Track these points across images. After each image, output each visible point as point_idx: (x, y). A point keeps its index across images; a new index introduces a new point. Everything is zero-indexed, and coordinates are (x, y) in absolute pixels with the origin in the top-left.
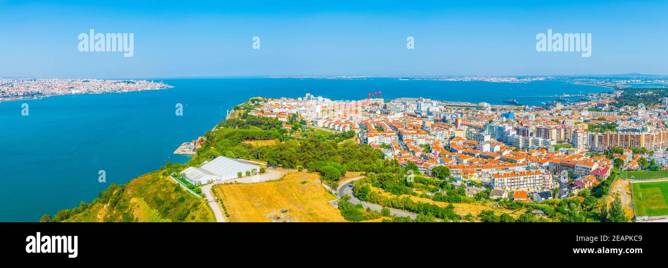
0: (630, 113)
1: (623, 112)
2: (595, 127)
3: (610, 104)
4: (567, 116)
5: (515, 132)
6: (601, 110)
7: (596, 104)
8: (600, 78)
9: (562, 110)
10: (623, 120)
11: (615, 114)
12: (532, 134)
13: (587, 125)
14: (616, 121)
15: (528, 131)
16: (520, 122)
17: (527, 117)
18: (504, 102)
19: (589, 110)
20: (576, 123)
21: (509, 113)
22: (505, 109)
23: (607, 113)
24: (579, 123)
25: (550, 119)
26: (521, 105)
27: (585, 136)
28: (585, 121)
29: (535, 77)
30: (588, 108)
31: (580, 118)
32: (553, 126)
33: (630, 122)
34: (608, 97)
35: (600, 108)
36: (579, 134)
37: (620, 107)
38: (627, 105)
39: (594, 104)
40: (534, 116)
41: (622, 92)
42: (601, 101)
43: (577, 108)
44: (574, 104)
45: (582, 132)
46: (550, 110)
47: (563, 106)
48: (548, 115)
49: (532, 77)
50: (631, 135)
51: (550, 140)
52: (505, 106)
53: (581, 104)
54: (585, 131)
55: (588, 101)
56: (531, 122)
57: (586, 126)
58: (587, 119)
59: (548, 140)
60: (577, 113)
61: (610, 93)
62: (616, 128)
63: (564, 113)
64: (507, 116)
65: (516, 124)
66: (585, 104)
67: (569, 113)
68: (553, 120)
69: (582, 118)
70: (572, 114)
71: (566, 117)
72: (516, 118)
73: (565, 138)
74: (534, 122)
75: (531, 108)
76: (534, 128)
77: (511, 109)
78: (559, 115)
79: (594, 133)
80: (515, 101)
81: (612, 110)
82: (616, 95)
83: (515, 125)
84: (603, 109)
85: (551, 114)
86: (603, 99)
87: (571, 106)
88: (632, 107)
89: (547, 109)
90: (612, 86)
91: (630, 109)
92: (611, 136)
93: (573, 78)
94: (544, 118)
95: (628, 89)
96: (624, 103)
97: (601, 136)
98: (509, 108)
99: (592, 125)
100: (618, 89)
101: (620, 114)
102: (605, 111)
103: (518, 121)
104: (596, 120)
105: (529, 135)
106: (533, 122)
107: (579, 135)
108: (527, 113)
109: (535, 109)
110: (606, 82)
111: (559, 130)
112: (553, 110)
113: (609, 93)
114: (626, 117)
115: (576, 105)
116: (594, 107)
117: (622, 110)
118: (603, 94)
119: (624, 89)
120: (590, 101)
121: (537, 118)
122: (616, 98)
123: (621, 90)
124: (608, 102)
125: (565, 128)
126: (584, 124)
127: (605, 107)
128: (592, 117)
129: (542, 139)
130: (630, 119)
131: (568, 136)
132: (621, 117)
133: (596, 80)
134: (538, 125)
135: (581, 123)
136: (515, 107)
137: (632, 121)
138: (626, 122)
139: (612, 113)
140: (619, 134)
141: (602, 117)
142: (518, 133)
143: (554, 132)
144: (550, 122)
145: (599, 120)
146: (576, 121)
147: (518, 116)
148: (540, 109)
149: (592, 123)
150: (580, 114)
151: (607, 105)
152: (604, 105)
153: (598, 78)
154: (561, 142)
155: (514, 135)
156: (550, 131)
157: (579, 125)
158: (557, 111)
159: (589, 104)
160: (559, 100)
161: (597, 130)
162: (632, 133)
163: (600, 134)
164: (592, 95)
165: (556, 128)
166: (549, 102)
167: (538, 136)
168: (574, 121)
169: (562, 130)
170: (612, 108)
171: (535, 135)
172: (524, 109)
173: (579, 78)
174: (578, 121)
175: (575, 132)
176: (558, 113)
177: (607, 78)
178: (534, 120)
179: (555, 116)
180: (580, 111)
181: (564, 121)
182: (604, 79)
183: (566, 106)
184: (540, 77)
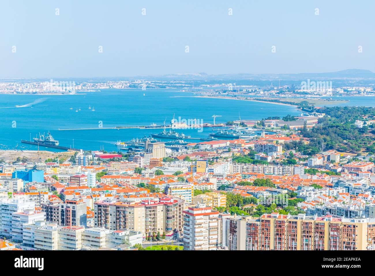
0: (339, 170)
1: (320, 167)
2: (245, 202)
3: (287, 147)
4: (176, 174)
5: (42, 216)
6: (263, 161)
7: (252, 145)
8: (268, 83)
9: (165, 160)
10: (316, 186)
11: (300, 170)
12: (84, 220)
13: (225, 197)
14: (299, 188)
15: (74, 213)
16: (59, 190)
17: (76, 178)
18: (24, 142)
19: (236, 160)
20: (196, 193)
21: (34, 168)
22: (24, 160)
23: (278, 169)
24: (204, 192)
25: (136, 182)
26: (65, 149)
27: (214, 224)
28: (221, 188)
29: (104, 81)
30: (231, 154)
31: (207, 180)
32: (138, 200)
33: (335, 191)
34: (284, 128)
35: (262, 155)
36: (199, 219)
37: (312, 154)
38: (332, 148)
39: (247, 146)
40: (94, 175)
41: (322, 116)
42: (264, 139)
43: (203, 155)
44: (197, 147)
45: (205, 215)
46: (136, 160)
47: (169, 151)
48: (131, 172)
49: (96, 81)
50: (330, 225)
51: (128, 232)
52: (26, 153)
53: (215, 146)
54: (213, 212)
55: (231, 138)
56: (85, 191)
57: (222, 200)
58: (225, 182)
59: (122, 234)
60: (202, 167)
61: (289, 118)
62: (299, 205)
63: (170, 169)
64: (26, 176)
65: (46, 197)
66: (223, 145)
67: (184, 167)
68: (141, 185)
69: (214, 180)
70: (190, 168)
71: (176, 178)
72: (49, 182)
73: (167, 229)
74: (93, 189)
75: (90, 157)
76: (91, 204)
77: (40, 160)
78: (158, 173)
79: (235, 217)
80: (52, 139)
81: (290, 162)
82: (305, 124)
83: (46, 199)
84: (269, 159)
85: (138, 171)
86: (270, 132)
87: (190, 151)
88: (343, 154)
89: (129, 157)
90: (296, 101)
91: (338, 159)
92: (279, 225)
93: (197, 84)
94: (119, 180)
95: (338, 109)
96: (323, 144)
97: (254, 225)
98: (36, 157)
99: (238, 196)
100: (309, 110)
101: (312, 171)
102: (274, 163)
103: (54, 189)
104: (248, 184)
105: (78, 222)
106: (90, 191)
107: (198, 222)
108: (78, 169)
109: (100, 158)
110: (281, 92)
111: (150, 209)
112: (143, 162)
113: (286, 119)
114: (327, 178)
115: (203, 147)
116: (247, 152)
117: (317, 161)
118: (273, 122)
119: (327, 111)
120: (237, 138)
121: (103, 180)
122: (303, 132)
123: (318, 111)
124: (282, 141)
125: (165, 205)
126: (218, 195)
127: (275, 154)
128: (239, 178)
129: (108, 231)
130: (337, 184)
131: (174, 224)
132: (315, 177)
133: (256, 87)
134: (102, 199)
135: (211, 191)
136: (50, 154)
137: (340, 190)
138: (326, 191)
139: (291, 168)
140: (299, 221)
141: (265, 178)
142: (49, 218)
143: (139, 213)
144: (132, 191)
145: (256, 184)
146: (198, 187)
147: (55, 177)
148: (112, 159)
149: (238, 191)
150: (211, 171)
151: (280, 149)
152: (272, 149)
153: (259, 83)
154: (158, 238)
155: (40, 222)
156: (128, 210)
157: (203, 196)
158: (154, 163)
159: (235, 146)
160: (160, 137)
161: (249, 211)
162: (333, 220)
163: (251, 219)
164: (242, 124)
165: (143, 204)
166: (136, 141)
167: (99, 224)
168: (192, 186)
169: (160, 208)
170: (291, 155)
171: (91, 222)
172: (73, 160)
173: (213, 82)
174: (203, 187)
175: (189, 214)
176: (155, 169)
177: (283, 83)
178: (94, 184)
179: (147, 176)
180: (211, 162)
181: (166, 189)
182: (276, 83)
183: (177, 150)
184: (116, 80)
